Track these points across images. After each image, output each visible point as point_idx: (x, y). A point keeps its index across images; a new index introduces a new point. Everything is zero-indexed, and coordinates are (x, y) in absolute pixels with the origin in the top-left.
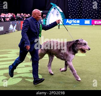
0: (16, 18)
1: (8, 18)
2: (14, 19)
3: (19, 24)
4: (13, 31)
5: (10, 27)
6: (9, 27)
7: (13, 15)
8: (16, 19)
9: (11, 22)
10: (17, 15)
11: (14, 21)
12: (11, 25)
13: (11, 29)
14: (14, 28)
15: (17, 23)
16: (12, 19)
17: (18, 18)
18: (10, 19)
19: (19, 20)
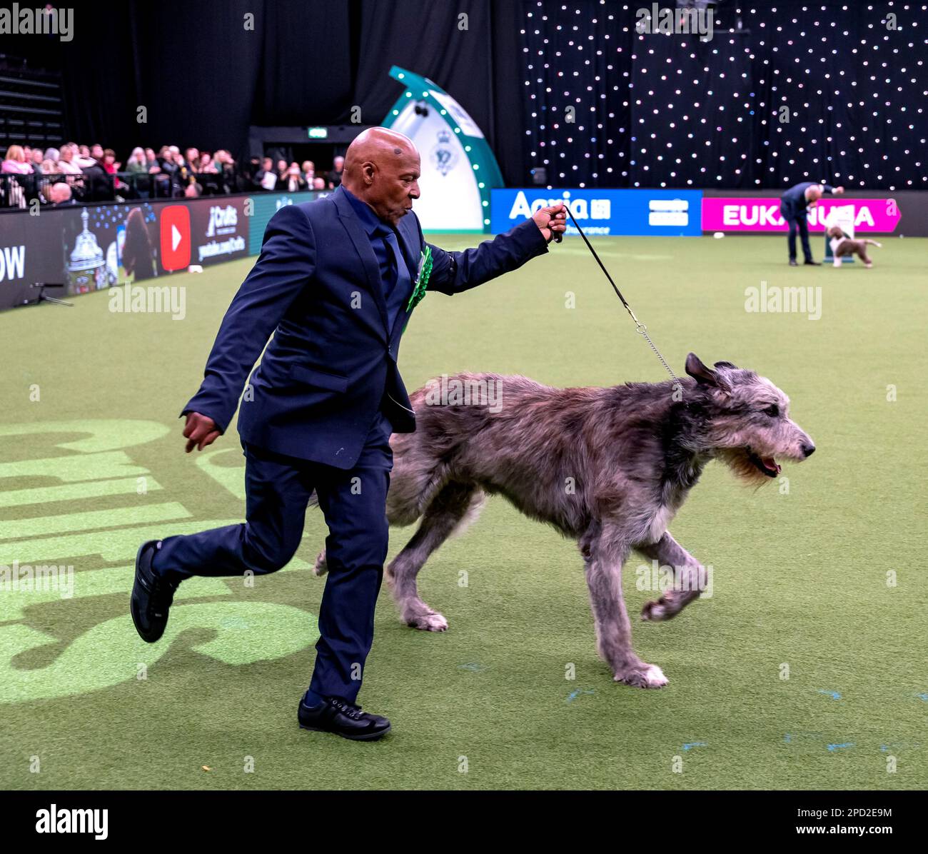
0: (121, 185)
2: (110, 186)
4: (100, 278)
5: (76, 254)
6: (72, 246)
8: (122, 192)
9: (85, 214)
10: (133, 160)
11: (107, 205)
12: (86, 231)
13: (85, 267)
14: (105, 258)
15: (130, 223)
16: (91, 186)
17: (140, 181)
18: (75, 193)
19: (146, 194)
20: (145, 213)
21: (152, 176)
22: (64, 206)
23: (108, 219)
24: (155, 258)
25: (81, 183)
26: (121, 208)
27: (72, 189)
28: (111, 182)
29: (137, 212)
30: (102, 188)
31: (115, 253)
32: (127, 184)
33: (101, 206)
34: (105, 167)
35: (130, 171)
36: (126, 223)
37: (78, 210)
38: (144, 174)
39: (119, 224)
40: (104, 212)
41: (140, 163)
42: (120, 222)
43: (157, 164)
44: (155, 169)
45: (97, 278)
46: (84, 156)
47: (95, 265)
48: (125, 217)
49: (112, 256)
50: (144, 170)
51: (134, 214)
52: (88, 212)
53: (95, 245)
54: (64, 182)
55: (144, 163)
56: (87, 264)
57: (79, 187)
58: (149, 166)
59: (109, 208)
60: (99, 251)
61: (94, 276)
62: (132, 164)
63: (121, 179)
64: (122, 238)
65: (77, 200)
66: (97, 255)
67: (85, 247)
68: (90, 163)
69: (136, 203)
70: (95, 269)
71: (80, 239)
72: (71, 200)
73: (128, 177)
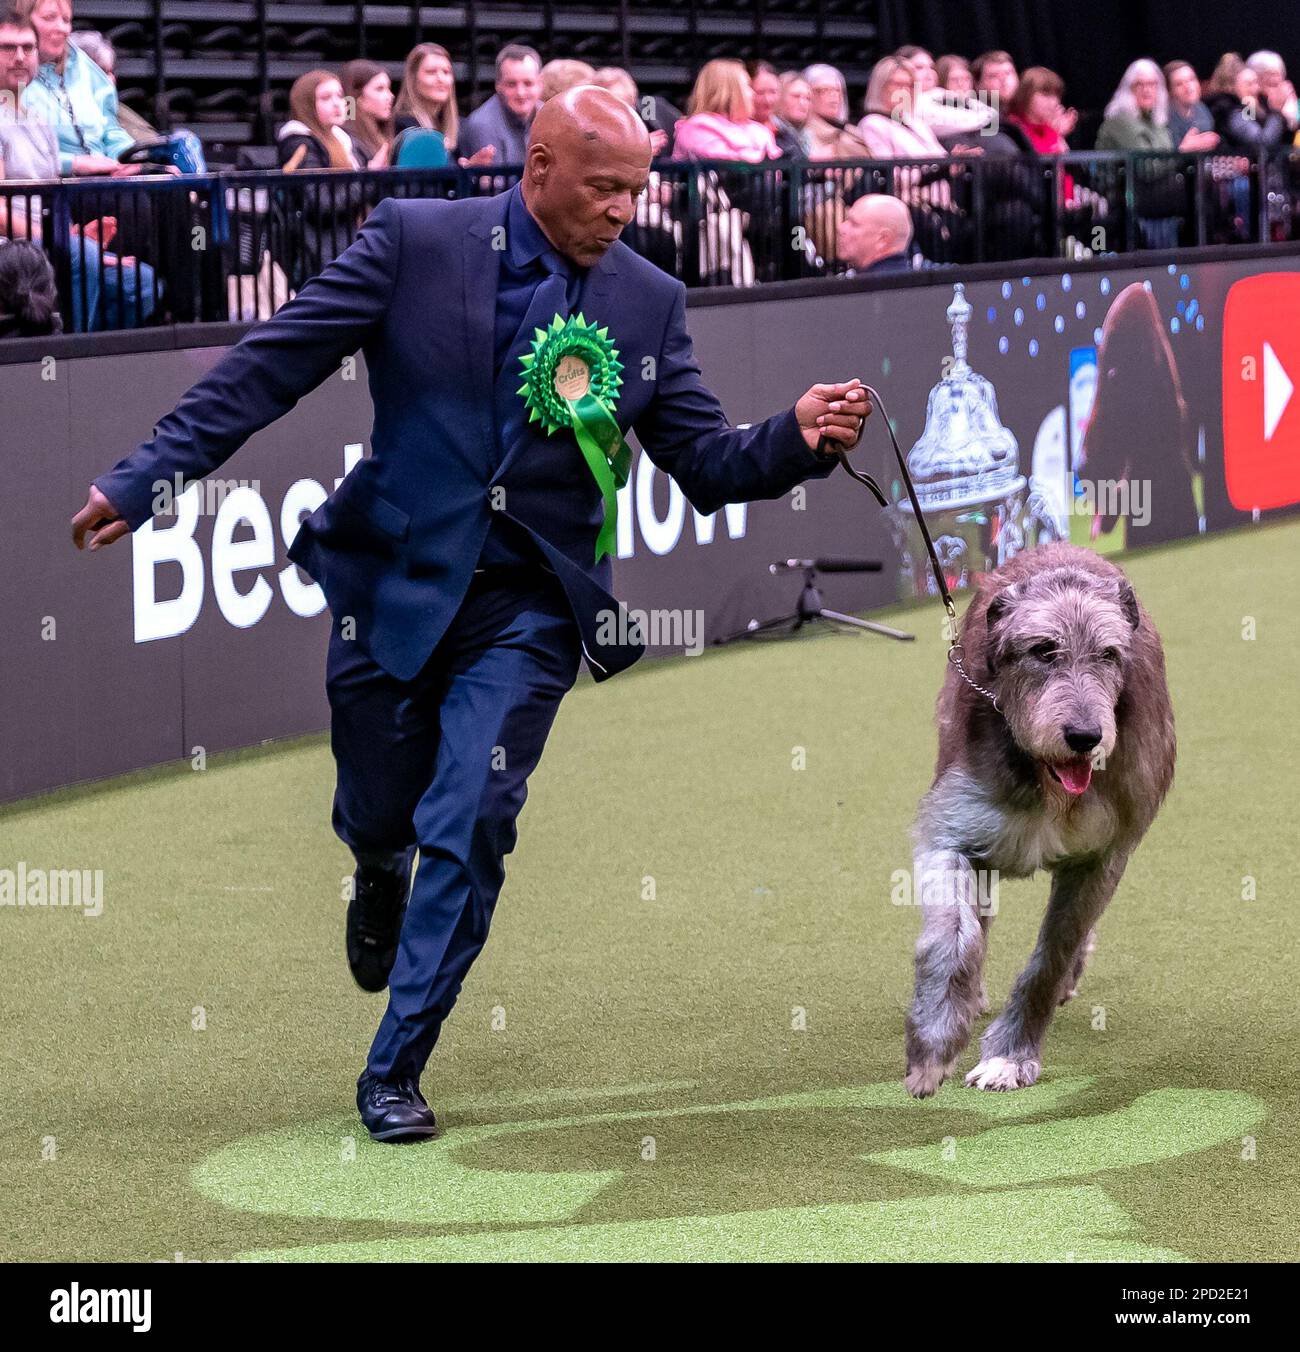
0: (1081, 197)
1: (879, 177)
2: (1046, 205)
3: (1185, 339)
4: (1008, 538)
5: (925, 456)
6: (916, 427)
7: (1015, 113)
8: (1081, 225)
9: (959, 306)
10: (1123, 102)
11: (1036, 273)
12: (959, 369)
13: (955, 500)
14: (1025, 467)
15: (1112, 339)
16: (979, 202)
17: (1144, 185)
18: (924, 228)
19: (1167, 227)
20: (1170, 302)
21: (1191, 159)
22: (885, 276)
23: (1038, 324)
24: (1198, 466)
25: (940, 194)
26: (1086, 279)
27: (915, 213)
28: (1048, 185)
29: (1141, 294)
30: (1013, 209)
31: (1060, 450)
32: (1102, 193)
33: (1014, 275)
34: (1028, 136)
35: (1113, 145)
36: (1099, 336)
37: (935, 292)
38: (1162, 155)
39: (1078, 339)
40: (1023, 300)
41: (1146, 116)
42: (1082, 336)
43: (1206, 118)
44: (1199, 139)
45: (999, 538)
46: (951, 94)
47: (991, 493)
48: (1096, 317)
49: (1051, 461)
50: (1163, 141)
51: (1128, 302)
52: (967, 298)
53: (991, 420)
54: (884, 190)
55: (1161, 117)
56: (965, 487)
57: (938, 209)
58: (1178, 126)
59: (1042, 282)
60: (1005, 441)
61: (987, 532)
62: (1120, 122)
63: (1080, 175)
64: (1084, 396)
65: (927, 255)
66: (998, 457)
67: (959, 423)
68: (979, 116)
69: (1137, 265)
70: (990, 507)
71: (940, 396)
72: (911, 253)
73: (1102, 166)
